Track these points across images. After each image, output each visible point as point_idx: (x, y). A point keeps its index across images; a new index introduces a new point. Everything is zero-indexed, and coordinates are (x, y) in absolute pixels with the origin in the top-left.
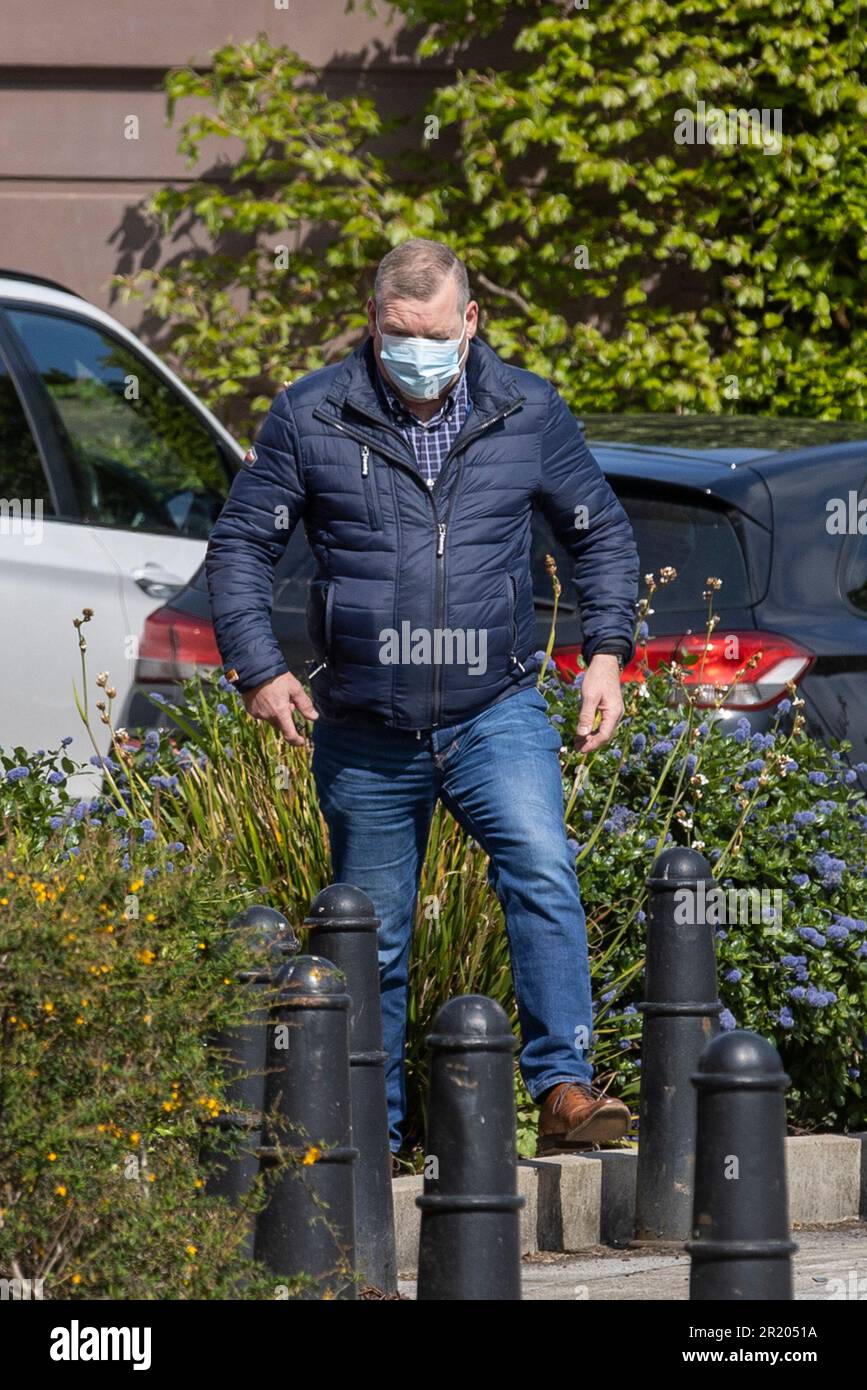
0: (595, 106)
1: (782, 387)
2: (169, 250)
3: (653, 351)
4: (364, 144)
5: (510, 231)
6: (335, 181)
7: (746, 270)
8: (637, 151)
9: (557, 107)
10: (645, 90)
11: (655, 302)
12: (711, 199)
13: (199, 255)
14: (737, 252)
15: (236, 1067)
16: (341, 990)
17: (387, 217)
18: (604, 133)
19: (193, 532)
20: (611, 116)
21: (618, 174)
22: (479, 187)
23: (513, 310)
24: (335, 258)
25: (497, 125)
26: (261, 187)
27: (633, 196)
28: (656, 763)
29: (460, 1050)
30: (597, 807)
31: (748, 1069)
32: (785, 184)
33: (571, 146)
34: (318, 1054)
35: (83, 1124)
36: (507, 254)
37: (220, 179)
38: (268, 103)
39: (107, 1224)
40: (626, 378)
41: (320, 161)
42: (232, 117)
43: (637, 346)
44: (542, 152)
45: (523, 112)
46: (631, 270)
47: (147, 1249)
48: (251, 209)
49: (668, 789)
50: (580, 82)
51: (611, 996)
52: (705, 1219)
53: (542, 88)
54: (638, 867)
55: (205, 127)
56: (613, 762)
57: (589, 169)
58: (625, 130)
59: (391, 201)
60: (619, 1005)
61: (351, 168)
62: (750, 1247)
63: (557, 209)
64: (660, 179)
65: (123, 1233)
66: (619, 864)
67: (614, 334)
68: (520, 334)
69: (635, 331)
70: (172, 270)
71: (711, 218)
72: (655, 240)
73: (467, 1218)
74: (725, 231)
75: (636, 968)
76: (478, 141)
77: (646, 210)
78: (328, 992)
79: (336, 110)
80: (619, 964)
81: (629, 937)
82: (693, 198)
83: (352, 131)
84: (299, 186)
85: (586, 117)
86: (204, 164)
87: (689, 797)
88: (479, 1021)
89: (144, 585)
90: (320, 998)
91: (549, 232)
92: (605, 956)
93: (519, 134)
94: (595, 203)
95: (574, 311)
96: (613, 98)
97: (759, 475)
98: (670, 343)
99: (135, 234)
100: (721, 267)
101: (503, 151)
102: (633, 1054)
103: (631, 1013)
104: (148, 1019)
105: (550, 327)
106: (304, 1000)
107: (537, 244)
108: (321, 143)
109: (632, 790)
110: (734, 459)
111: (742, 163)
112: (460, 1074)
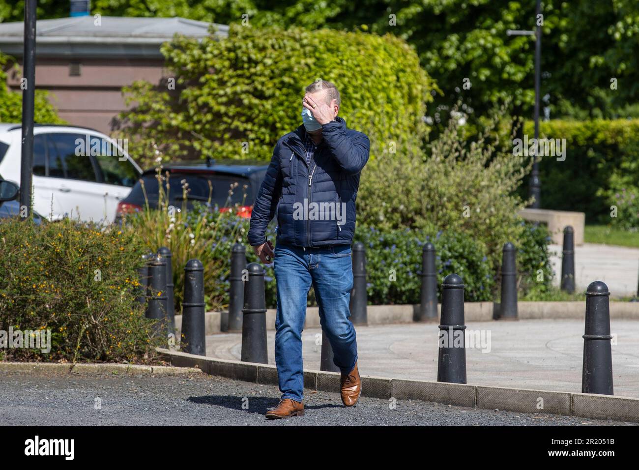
0: (217, 94)
1: (259, 156)
2: (123, 126)
3: (230, 148)
4: (166, 103)
5: (199, 122)
6: (160, 111)
7: (251, 131)
8: (227, 104)
9: (209, 94)
10: (229, 91)
11: (231, 138)
12: (243, 115)
13: (129, 128)
14: (249, 126)
15: (141, 277)
16: (165, 261)
17: (171, 119)
18: (220, 100)
19: (128, 186)
20: (221, 96)
21: (223, 109)
22: (192, 112)
23: (199, 139)
24: (159, 128)
25: (196, 98)
26: (144, 112)
27: (226, 114)
28: (233, 227)
29: (191, 271)
30: (220, 237)
31: (256, 271)
32: (260, 112)
33: (212, 102)
34: (160, 275)
35: (107, 285)
36: (198, 127)
37: (135, 111)
38: (145, 93)
39: (113, 307)
40: (225, 154)
41: (156, 106)
42: (137, 97)
43: (227, 147)
44: (206, 105)
45: (201, 95)
46: (226, 130)
47: (122, 313)
48: (141, 117)
49: (235, 233)
50: (214, 89)
51: (223, 278)
52: (247, 304)
53: (206, 90)
54: (229, 250)
55: (131, 99)
56: (223, 227)
57: (216, 108)
58: (224, 99)
59: (172, 115)
60: (225, 281)
61: (163, 108)
62: (257, 310)
63: (209, 117)
64: (232, 110)
65: (116, 309)
66: (225, 249)
67: (222, 144)
68: (201, 144)
69: (226, 144)
70: (123, 131)
71: (243, 119)
72: (230, 124)
73: (192, 308)
74: (247, 122)
75: (228, 272)
76: (192, 102)
77: (229, 117)
78: (162, 262)
79: (160, 95)
80: (224, 271)
81: (227, 266)
82: (238, 115)
83: (163, 100)
84: (152, 112)
85: (216, 96)
86: (131, 107)
87: (240, 235)
88: (196, 265)
89: (117, 198)
90: (160, 263)
91: (208, 122)
92: (221, 269)
93: (201, 100)
94: (218, 116)
95: (213, 139)
96: (221, 92)
97: (254, 172)
98: (234, 147)
99: (115, 124)
100: (246, 130)
101: (197, 104)
102: (227, 291)
103: (227, 283)
104: (122, 263)
105: (208, 143)
106: (157, 264)
107: (204, 125)
108: (157, 102)
109: (227, 233)
110: (249, 168)
111: (250, 107)
112: (192, 276)
